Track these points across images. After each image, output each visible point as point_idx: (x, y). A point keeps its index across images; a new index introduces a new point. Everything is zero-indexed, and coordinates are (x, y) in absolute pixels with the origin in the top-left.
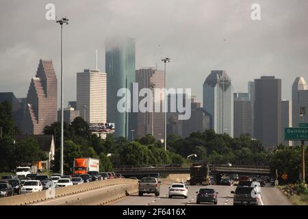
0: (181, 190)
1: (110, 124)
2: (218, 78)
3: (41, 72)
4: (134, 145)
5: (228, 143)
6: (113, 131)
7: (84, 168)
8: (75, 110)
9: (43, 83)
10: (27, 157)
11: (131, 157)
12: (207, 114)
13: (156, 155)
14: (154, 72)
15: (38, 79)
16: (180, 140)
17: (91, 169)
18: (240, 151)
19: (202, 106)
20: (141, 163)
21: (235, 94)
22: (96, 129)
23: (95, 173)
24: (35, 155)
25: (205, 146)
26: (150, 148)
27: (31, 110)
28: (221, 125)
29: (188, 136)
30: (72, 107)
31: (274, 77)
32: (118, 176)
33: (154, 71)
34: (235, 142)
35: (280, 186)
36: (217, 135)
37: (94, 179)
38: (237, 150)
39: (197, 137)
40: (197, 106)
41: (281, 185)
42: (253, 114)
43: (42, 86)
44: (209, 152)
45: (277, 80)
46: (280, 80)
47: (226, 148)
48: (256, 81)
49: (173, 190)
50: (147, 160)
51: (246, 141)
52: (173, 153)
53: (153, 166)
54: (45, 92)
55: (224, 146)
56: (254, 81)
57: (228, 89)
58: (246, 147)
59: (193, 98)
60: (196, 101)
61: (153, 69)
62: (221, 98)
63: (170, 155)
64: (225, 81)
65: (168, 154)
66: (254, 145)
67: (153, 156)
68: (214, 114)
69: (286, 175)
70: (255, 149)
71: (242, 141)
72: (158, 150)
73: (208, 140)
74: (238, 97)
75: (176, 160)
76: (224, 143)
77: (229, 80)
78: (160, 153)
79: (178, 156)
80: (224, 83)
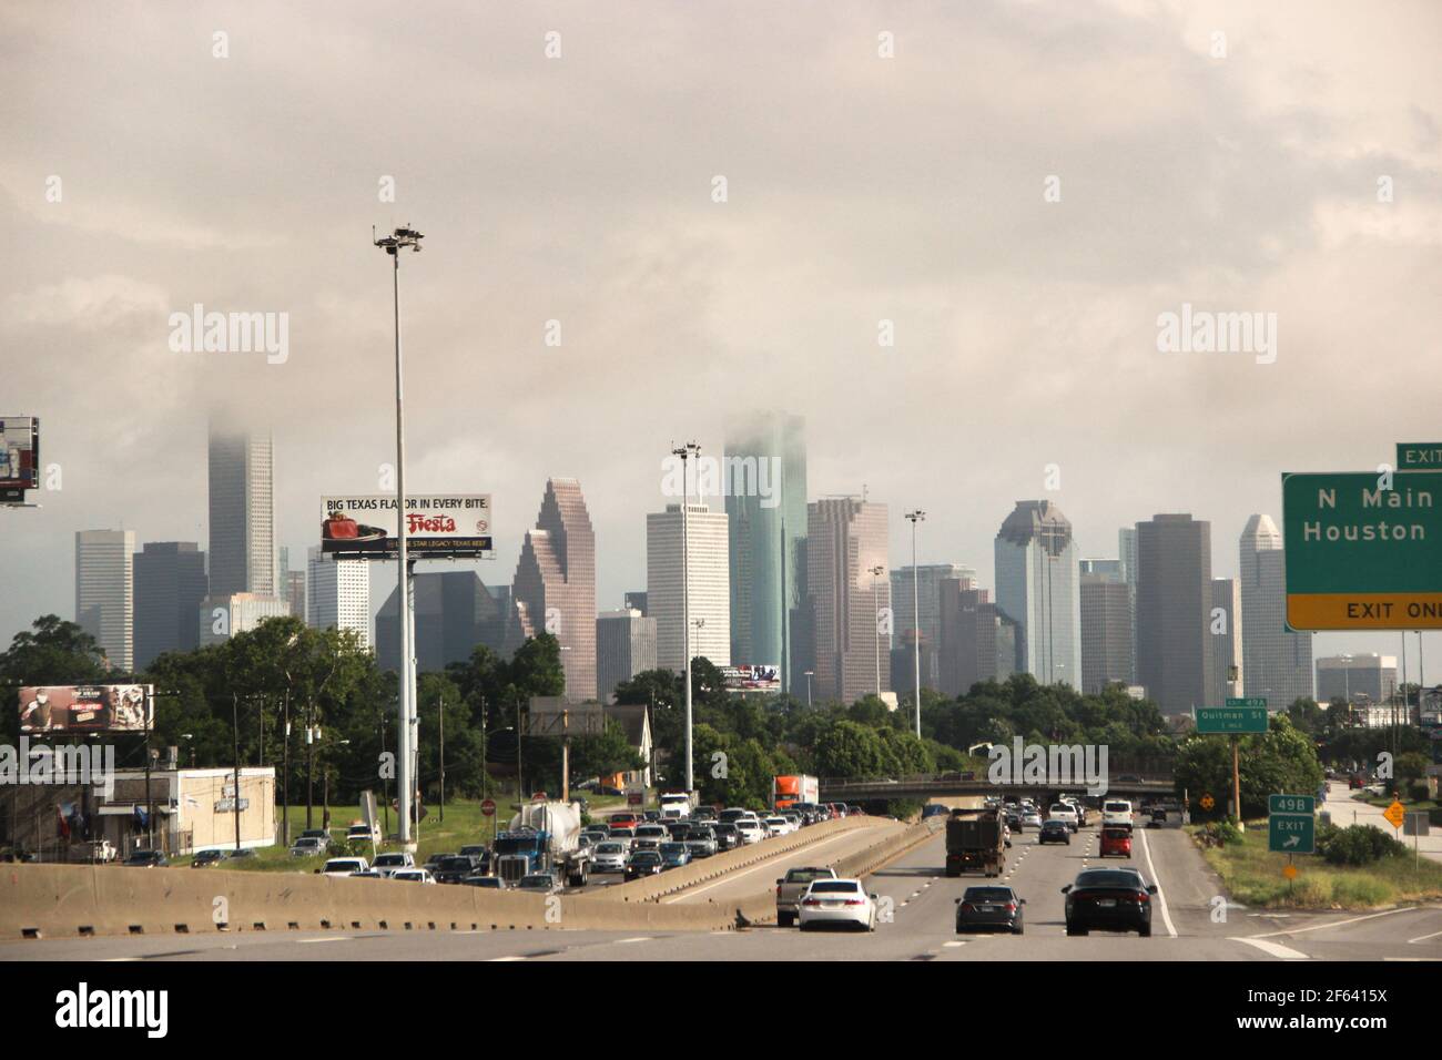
0: (848, 902)
1: (767, 669)
2: (1036, 522)
3: (550, 514)
4: (844, 729)
5: (1070, 708)
6: (777, 685)
7: (793, 796)
8: (644, 615)
9: (558, 545)
11: (840, 756)
12: (1007, 620)
13: (899, 752)
14: (858, 508)
15: (543, 533)
16: (943, 704)
17: (806, 798)
19: (992, 599)
20: (865, 773)
21: (1084, 565)
22: (735, 681)
23: (809, 807)
24: (619, 757)
25: (1010, 718)
26: (883, 734)
27: (525, 619)
28: (1048, 655)
29: (965, 691)
30: (636, 606)
31: (1189, 516)
33: (858, 505)
34: (1089, 705)
35: (1191, 827)
37: (806, 823)
39: (989, 695)
40: (980, 601)
41: (1195, 824)
43: (554, 552)
45: (1198, 524)
46: (1207, 524)
47: (1066, 721)
48: (1141, 526)
49: (816, 903)
50: (879, 764)
51: (1116, 703)
52: (935, 744)
53: (894, 779)
54: (563, 570)
55: (1060, 717)
56: (1133, 528)
57: (1064, 550)
58: (1116, 720)
59: (966, 576)
60: (975, 585)
61: (856, 500)
62: (1046, 575)
63: (930, 751)
64: (1055, 530)
65: (926, 747)
66: (1138, 713)
67: (892, 755)
68: (1026, 621)
69: (1211, 799)
70: (1142, 723)
71: (1108, 702)
72: (902, 738)
73: (1016, 704)
74: (1090, 570)
75: (946, 762)
76: (1059, 710)
77: (1066, 526)
78: (908, 745)
79: (947, 749)
80: (1052, 534)
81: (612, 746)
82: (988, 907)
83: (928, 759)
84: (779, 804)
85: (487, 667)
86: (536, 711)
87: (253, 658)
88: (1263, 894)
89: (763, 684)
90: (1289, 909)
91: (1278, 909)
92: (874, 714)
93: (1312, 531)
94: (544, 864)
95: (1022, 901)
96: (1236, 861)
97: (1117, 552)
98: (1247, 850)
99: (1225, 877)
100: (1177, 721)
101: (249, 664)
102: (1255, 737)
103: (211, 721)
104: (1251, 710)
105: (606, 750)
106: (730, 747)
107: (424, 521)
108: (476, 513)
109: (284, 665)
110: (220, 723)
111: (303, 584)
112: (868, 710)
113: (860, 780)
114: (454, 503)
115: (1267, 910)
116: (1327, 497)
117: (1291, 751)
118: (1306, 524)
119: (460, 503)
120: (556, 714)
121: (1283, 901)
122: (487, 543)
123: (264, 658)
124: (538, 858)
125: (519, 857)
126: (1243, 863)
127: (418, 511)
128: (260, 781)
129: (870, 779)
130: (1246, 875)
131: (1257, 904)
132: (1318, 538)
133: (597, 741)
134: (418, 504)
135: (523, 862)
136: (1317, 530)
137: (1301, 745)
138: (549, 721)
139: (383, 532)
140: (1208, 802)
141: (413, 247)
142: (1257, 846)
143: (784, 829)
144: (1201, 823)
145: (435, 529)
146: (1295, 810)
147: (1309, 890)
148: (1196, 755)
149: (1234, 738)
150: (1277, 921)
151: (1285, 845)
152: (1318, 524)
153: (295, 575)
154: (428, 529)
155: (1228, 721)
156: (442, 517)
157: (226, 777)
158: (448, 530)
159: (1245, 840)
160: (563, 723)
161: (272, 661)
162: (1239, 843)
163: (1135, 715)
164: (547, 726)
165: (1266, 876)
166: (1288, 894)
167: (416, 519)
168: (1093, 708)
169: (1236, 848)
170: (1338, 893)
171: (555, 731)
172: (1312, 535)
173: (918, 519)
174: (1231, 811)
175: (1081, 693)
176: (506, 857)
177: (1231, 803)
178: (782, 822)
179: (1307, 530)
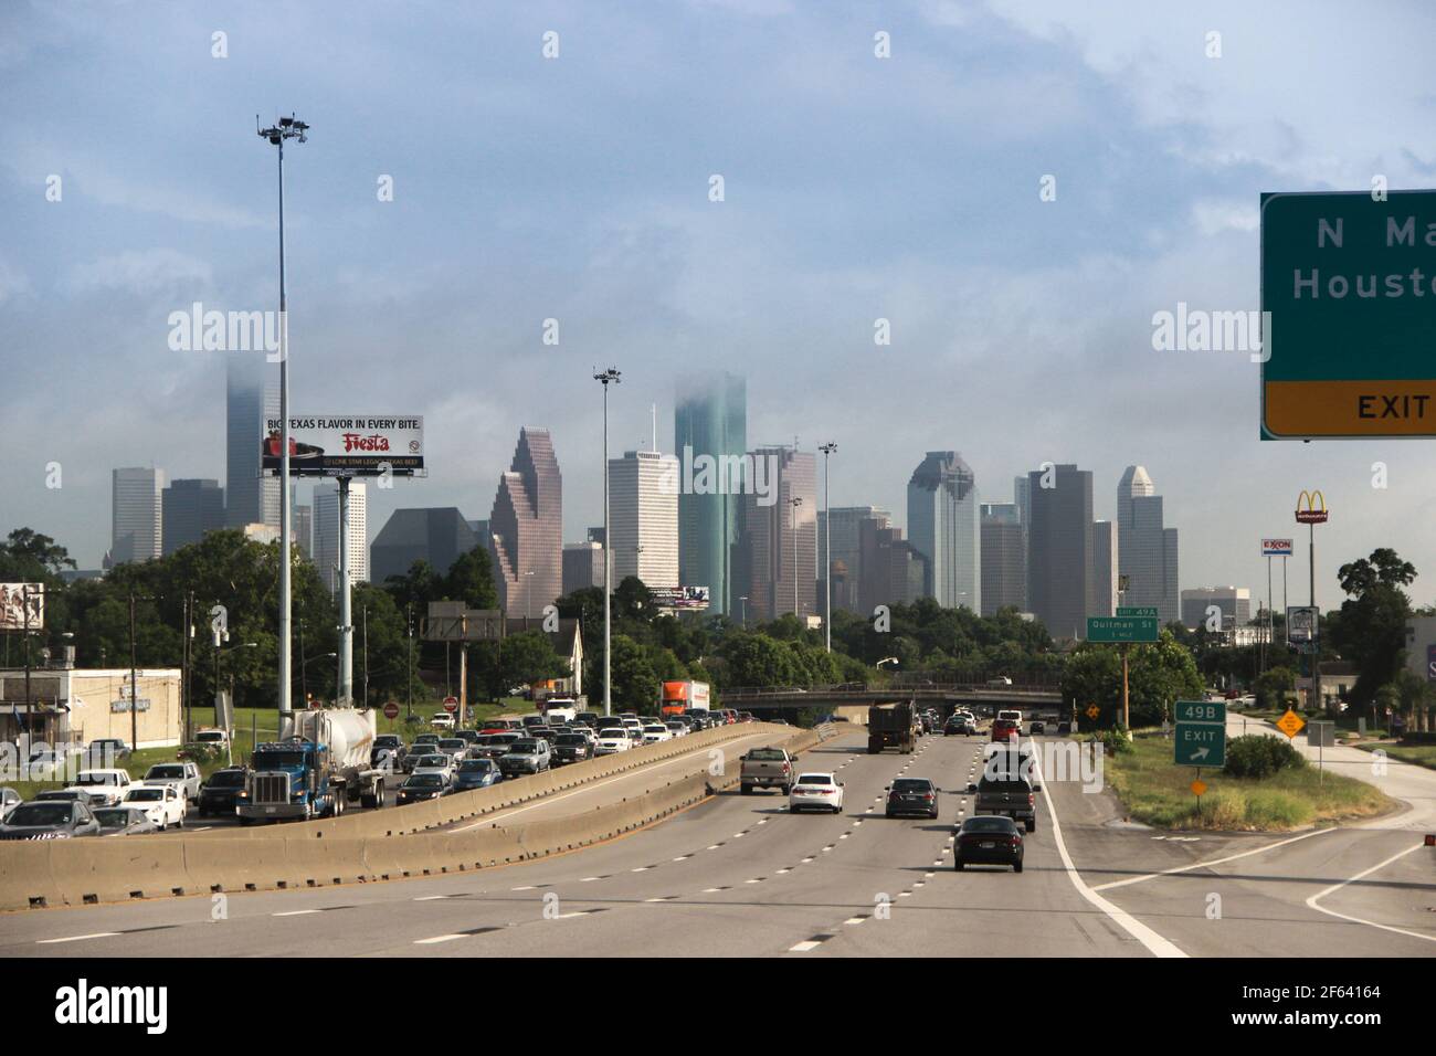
0: (824, 792)
1: (698, 590)
2: (943, 470)
3: (523, 460)
4: (761, 643)
5: (969, 629)
6: (705, 605)
7: (681, 702)
8: (604, 547)
9: (530, 485)
10: (527, 670)
11: (755, 668)
12: (917, 555)
13: (809, 663)
14: (790, 456)
15: (517, 475)
16: (856, 624)
17: (696, 704)
18: (997, 649)
19: (904, 537)
20: (777, 682)
21: (984, 509)
22: (668, 601)
23: (701, 712)
24: (546, 666)
25: (917, 636)
26: (795, 647)
27: (500, 550)
28: (953, 585)
30: (596, 540)
31: (1074, 467)
32: (744, 718)
33: (790, 454)
34: (984, 626)
35: (1080, 735)
36: (944, 610)
37: (698, 728)
38: (988, 647)
39: (898, 616)
40: (894, 538)
41: (1083, 733)
42: (1026, 554)
43: (526, 491)
44: (926, 650)
45: (1083, 473)
46: (1090, 473)
47: (966, 640)
49: (802, 792)
50: (791, 674)
51: (1010, 625)
52: (844, 657)
53: (804, 689)
54: (534, 507)
55: (959, 636)
56: (1027, 476)
57: (967, 494)
58: (1010, 639)
59: (883, 517)
60: (890, 524)
61: (788, 449)
62: (951, 517)
63: (839, 663)
64: (960, 477)
65: (834, 660)
66: (1029, 633)
67: (802, 667)
68: (934, 556)
69: (1096, 709)
70: (1033, 643)
71: (1001, 623)
72: (812, 652)
73: (921, 624)
74: (990, 513)
75: (853, 675)
76: (959, 631)
77: (969, 473)
78: (818, 659)
79: (856, 663)
80: (957, 481)
81: (540, 655)
82: (912, 795)
83: (837, 673)
84: (666, 710)
85: (424, 580)
86: (435, 616)
87: (199, 569)
88: (1166, 813)
89: (694, 603)
90: (1196, 831)
91: (1185, 831)
92: (791, 631)
93: (1306, 283)
94: (312, 782)
95: (938, 790)
96: (1130, 773)
97: (1013, 496)
98: (1137, 759)
99: (1120, 790)
100: (1063, 642)
101: (195, 574)
102: (1140, 649)
103: (160, 627)
104: (1142, 620)
105: (533, 659)
106: (647, 657)
107: (359, 440)
108: (409, 435)
109: (229, 575)
110: (169, 630)
111: (309, 517)
112: (786, 628)
113: (773, 690)
114: (388, 423)
115: (1171, 832)
116: (1329, 231)
117: (1175, 663)
118: (1298, 273)
119: (393, 424)
120: (455, 618)
121: (1190, 821)
122: (419, 462)
123: (209, 569)
124: (304, 775)
125: (277, 774)
126: (1137, 773)
127: (354, 430)
128: (163, 685)
129: (782, 689)
130: (1145, 789)
131: (1161, 824)
132: (1315, 295)
133: (525, 652)
134: (354, 424)
135: (283, 779)
136: (1314, 282)
137: (1184, 658)
138: (448, 626)
139: (321, 451)
140: (1093, 711)
141: (298, 138)
142: (1148, 756)
143: (665, 736)
144: (1089, 732)
145: (370, 448)
146: (1204, 719)
147: (1220, 809)
148: (1084, 668)
149: (1124, 648)
150: (1188, 847)
151: (1193, 757)
152: (1315, 272)
153: (302, 509)
154: (363, 448)
155: (1118, 631)
156: (377, 437)
157: (125, 678)
158: (382, 449)
159: (1136, 750)
160: (462, 629)
161: (217, 571)
162: (1128, 752)
163: (1026, 635)
164: (445, 633)
165: (1165, 790)
166: (1196, 812)
167: (352, 439)
168: (989, 629)
169: (1128, 758)
170: (1251, 813)
171: (454, 636)
172: (1306, 290)
173: (831, 452)
174: (1120, 721)
175: (979, 616)
176: (264, 774)
177: (1119, 712)
178: (661, 730)
179: (1299, 283)
